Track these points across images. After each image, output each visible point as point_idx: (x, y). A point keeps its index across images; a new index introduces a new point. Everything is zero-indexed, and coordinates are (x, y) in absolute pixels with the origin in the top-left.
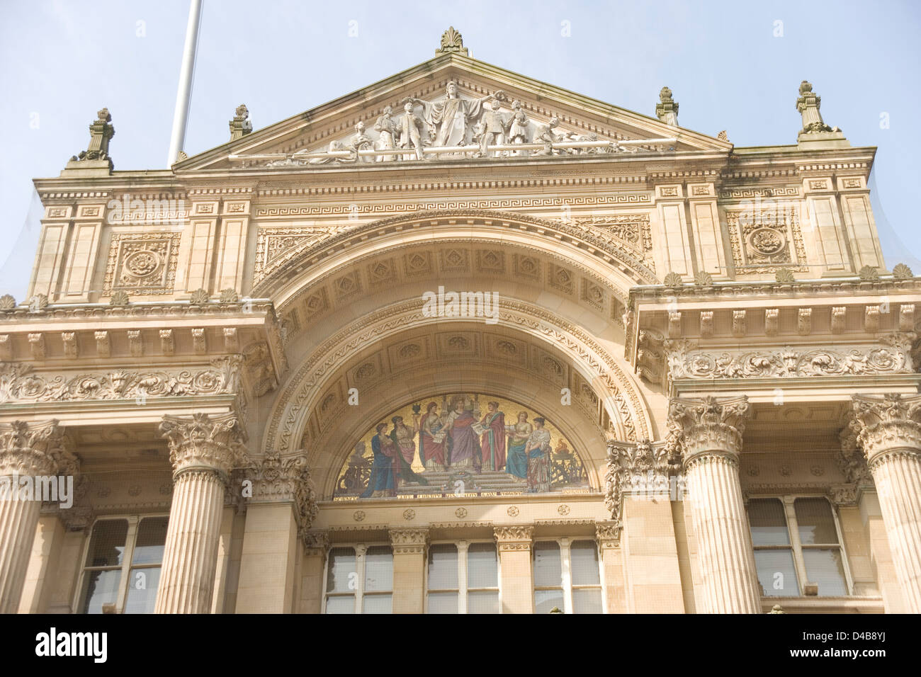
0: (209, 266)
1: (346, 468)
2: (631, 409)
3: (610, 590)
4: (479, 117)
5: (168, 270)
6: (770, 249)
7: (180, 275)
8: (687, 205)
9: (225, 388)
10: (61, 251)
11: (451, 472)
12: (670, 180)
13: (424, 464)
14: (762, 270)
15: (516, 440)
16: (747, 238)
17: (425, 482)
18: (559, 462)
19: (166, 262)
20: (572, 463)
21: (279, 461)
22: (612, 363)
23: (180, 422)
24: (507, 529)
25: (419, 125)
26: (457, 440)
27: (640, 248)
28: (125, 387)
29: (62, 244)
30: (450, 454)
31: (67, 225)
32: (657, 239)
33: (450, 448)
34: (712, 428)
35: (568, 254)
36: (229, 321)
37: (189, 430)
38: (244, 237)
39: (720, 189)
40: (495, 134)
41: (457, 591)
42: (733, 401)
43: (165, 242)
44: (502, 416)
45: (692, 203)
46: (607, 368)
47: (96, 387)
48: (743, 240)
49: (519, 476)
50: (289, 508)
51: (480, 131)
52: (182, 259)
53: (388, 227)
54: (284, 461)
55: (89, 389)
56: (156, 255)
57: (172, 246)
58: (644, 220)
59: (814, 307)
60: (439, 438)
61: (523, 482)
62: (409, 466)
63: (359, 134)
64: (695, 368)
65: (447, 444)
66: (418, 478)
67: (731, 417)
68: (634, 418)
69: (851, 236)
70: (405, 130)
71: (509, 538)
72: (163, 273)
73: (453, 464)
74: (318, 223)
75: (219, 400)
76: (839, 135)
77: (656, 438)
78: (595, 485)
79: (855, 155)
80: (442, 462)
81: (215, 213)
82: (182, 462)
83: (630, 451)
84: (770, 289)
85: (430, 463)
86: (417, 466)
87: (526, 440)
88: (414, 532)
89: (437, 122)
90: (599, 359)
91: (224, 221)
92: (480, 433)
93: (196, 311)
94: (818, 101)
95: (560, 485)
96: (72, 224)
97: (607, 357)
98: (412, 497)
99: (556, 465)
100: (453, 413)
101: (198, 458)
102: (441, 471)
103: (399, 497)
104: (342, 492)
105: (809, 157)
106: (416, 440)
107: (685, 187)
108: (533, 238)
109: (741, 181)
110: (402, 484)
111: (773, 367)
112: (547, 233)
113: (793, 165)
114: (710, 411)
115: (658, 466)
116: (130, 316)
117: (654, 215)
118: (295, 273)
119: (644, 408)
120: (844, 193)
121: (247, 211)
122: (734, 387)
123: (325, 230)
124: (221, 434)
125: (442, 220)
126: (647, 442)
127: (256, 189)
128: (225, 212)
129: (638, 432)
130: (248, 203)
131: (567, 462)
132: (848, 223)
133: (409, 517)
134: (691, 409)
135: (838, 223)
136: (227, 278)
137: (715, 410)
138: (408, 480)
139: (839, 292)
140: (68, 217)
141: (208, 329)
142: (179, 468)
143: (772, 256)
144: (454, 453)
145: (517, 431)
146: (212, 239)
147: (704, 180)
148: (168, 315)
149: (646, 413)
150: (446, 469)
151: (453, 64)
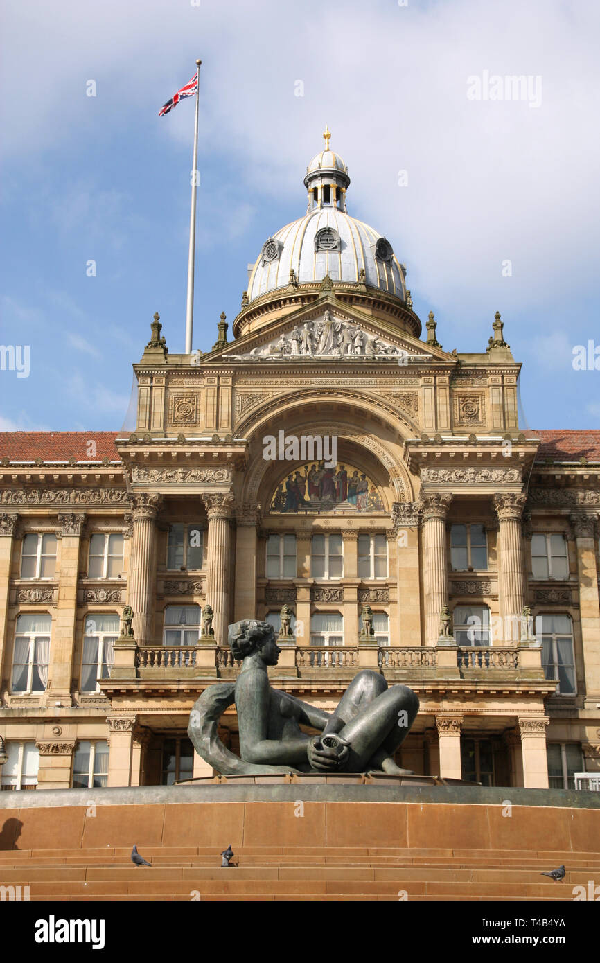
0: (215, 414)
1: (274, 497)
2: (404, 486)
3: (390, 560)
4: (340, 331)
5: (197, 413)
6: (470, 413)
7: (202, 416)
8: (435, 388)
9: (227, 479)
10: (148, 403)
11: (323, 501)
12: (429, 374)
13: (310, 497)
14: (466, 425)
15: (352, 486)
16: (461, 406)
17: (310, 506)
18: (372, 498)
19: (195, 408)
20: (377, 498)
21: (250, 506)
22: (397, 462)
23: (210, 495)
24: (348, 531)
25: (311, 337)
26: (325, 484)
27: (412, 410)
28: (185, 476)
29: (148, 399)
30: (322, 491)
31: (149, 388)
32: (421, 406)
33: (322, 489)
34: (436, 507)
35: (380, 412)
36: (229, 450)
37: (214, 499)
38: (230, 398)
39: (452, 379)
40: (348, 344)
41: (324, 556)
42: (446, 494)
43: (194, 397)
44: (346, 472)
45: (438, 388)
46: (395, 464)
47: (172, 476)
48: (459, 408)
49: (353, 504)
50: (255, 528)
51: (341, 340)
52: (202, 408)
53: (297, 396)
54: (252, 506)
55: (170, 477)
56: (190, 404)
57: (197, 400)
58: (415, 394)
59: (484, 453)
60: (317, 483)
61: (355, 507)
62: (303, 497)
63: (282, 340)
64: (432, 476)
65: (321, 487)
66: (307, 503)
67: (444, 502)
68: (405, 489)
69: (506, 410)
70: (305, 340)
71: (348, 535)
72: (194, 415)
73: (323, 498)
74: (264, 390)
75: (224, 485)
76: (508, 350)
77: (414, 501)
78: (387, 510)
79: (512, 366)
80: (318, 496)
81: (216, 384)
82: (212, 513)
83: (402, 506)
84: (466, 444)
85: (313, 496)
86: (307, 498)
87: (356, 486)
88: (306, 531)
89: (320, 333)
90: (391, 458)
91: (220, 388)
92: (336, 482)
93: (214, 445)
94: (502, 325)
95: (371, 509)
96: (151, 387)
97: (395, 459)
98: (304, 513)
99: (370, 499)
100: (323, 471)
101: (219, 512)
102: (317, 500)
103: (299, 513)
104: (274, 509)
105: (493, 366)
106: (306, 484)
107: (435, 378)
108: (364, 402)
109: (461, 376)
110: (300, 506)
111: (465, 476)
112: (370, 401)
113: (485, 370)
114: (436, 499)
115: (414, 514)
116: (186, 446)
117: (420, 392)
118: (254, 418)
119: (410, 485)
120: (506, 386)
121: (230, 384)
122: (448, 487)
123: (267, 394)
124: (227, 502)
125: (322, 392)
126: (410, 503)
127: (235, 372)
128: (221, 384)
129: (406, 497)
130: (231, 378)
131: (375, 498)
132: (506, 402)
133: (304, 524)
134: (428, 497)
135: (501, 402)
136: (224, 420)
137: (439, 497)
138: (303, 504)
139: (495, 446)
140: (149, 384)
141: (220, 453)
142: (210, 516)
143: (471, 417)
144: (324, 490)
145: (353, 481)
146: (216, 398)
147: (444, 375)
148: (202, 446)
149: (410, 488)
150: (320, 499)
151: (328, 302)
